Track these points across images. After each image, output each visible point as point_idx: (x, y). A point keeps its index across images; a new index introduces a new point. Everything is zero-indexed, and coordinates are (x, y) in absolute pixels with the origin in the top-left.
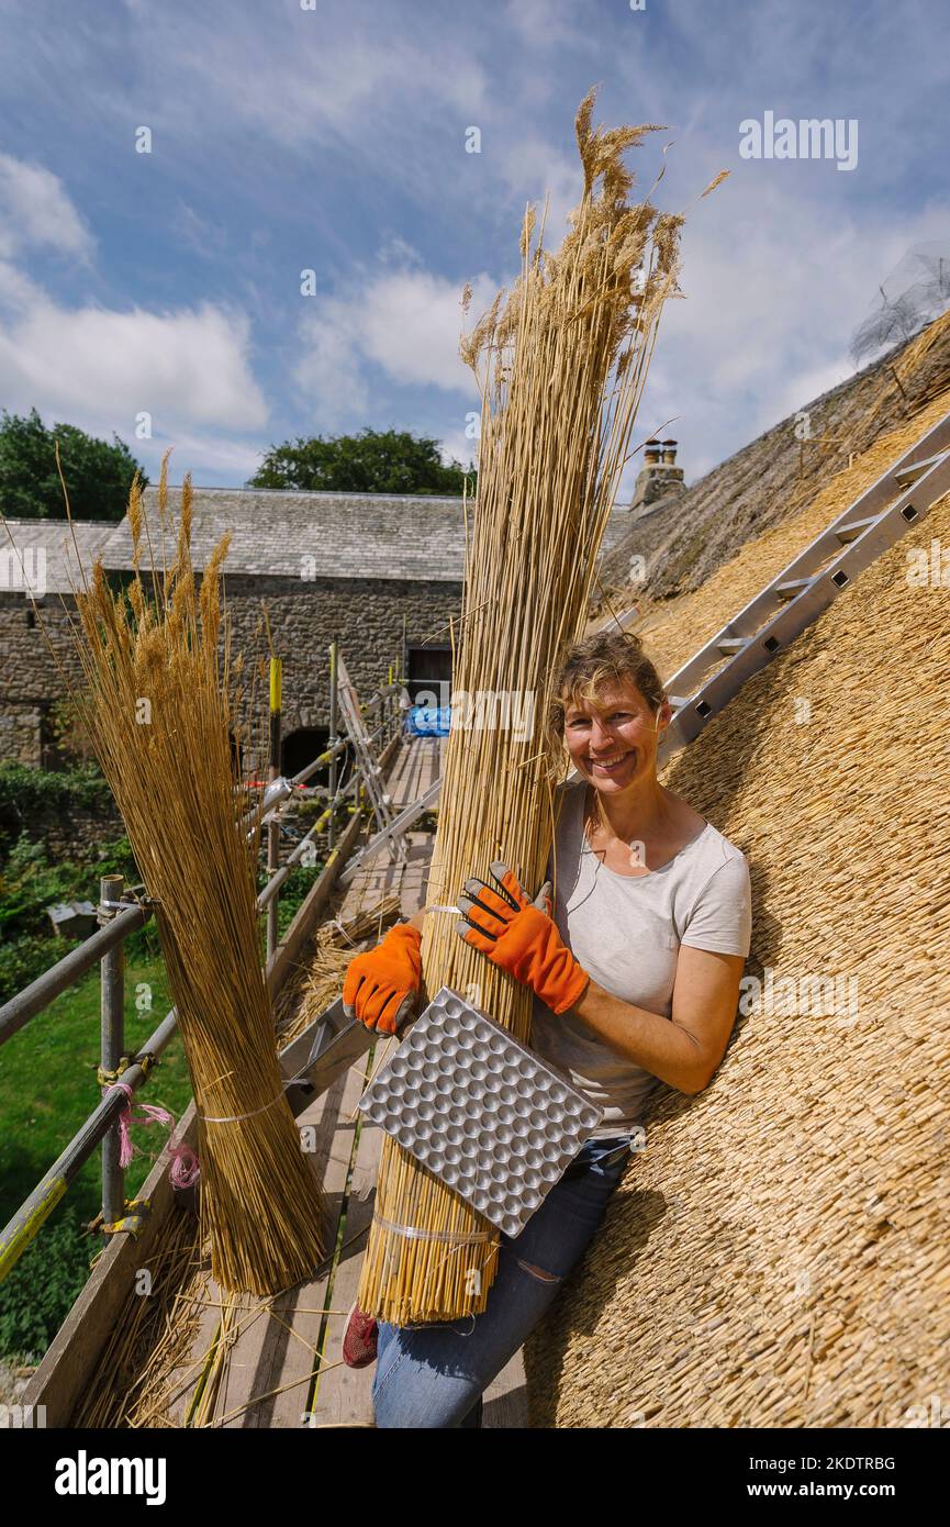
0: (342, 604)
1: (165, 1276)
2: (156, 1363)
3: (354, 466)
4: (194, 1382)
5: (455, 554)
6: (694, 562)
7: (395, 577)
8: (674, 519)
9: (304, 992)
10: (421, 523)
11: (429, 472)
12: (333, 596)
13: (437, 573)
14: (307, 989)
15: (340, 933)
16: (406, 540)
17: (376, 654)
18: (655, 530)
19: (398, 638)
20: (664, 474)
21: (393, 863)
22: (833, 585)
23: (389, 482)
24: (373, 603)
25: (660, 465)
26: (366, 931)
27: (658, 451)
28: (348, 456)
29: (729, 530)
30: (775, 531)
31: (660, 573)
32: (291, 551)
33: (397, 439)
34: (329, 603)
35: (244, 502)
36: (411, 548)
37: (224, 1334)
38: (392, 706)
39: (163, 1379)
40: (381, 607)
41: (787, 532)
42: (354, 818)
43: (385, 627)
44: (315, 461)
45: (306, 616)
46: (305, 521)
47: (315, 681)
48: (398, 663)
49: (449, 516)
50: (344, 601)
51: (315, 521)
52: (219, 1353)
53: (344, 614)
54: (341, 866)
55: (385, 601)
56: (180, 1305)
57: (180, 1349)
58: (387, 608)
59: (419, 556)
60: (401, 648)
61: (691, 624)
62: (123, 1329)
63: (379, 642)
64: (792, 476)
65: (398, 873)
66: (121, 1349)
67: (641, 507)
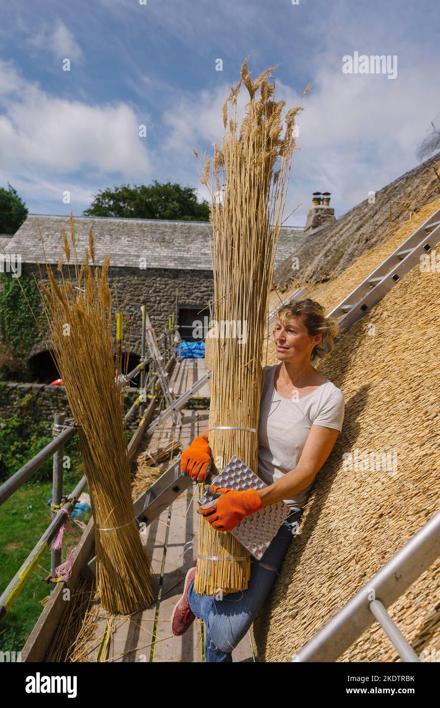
0: (141, 282)
1: (79, 606)
2: (79, 639)
3: (146, 203)
4: (98, 646)
5: (205, 254)
6: (337, 263)
7: (171, 267)
8: (327, 238)
9: (133, 487)
10: (186, 237)
11: (190, 206)
12: (136, 278)
13: (195, 265)
14: (134, 486)
15: (149, 459)
16: (177, 246)
17: (160, 311)
18: (318, 244)
19: (172, 302)
20: (323, 211)
21: (174, 425)
22: (392, 281)
23: (167, 212)
24: (158, 283)
25: (321, 206)
26: (162, 458)
27: (320, 198)
28: (143, 197)
29: (355, 246)
30: (373, 251)
31: (319, 268)
32: (112, 252)
33: (172, 188)
34: (133, 282)
35: (85, 224)
36: (180, 251)
37: (109, 628)
38: (170, 341)
39: (83, 645)
40: (163, 284)
41: (379, 251)
42: (152, 402)
43: (166, 295)
44: (124, 199)
45: (120, 289)
46: (120, 235)
47: (125, 326)
48: (173, 317)
49: (202, 233)
50: (142, 281)
51: (126, 235)
52: (108, 635)
53: (142, 288)
54: (147, 426)
55: (166, 281)
56: (87, 617)
57: (90, 634)
58: (166, 285)
59: (185, 256)
60: (175, 308)
61: (331, 297)
62: (63, 626)
63: (162, 304)
64: (387, 219)
65: (177, 430)
66: (63, 633)
67: (310, 230)
